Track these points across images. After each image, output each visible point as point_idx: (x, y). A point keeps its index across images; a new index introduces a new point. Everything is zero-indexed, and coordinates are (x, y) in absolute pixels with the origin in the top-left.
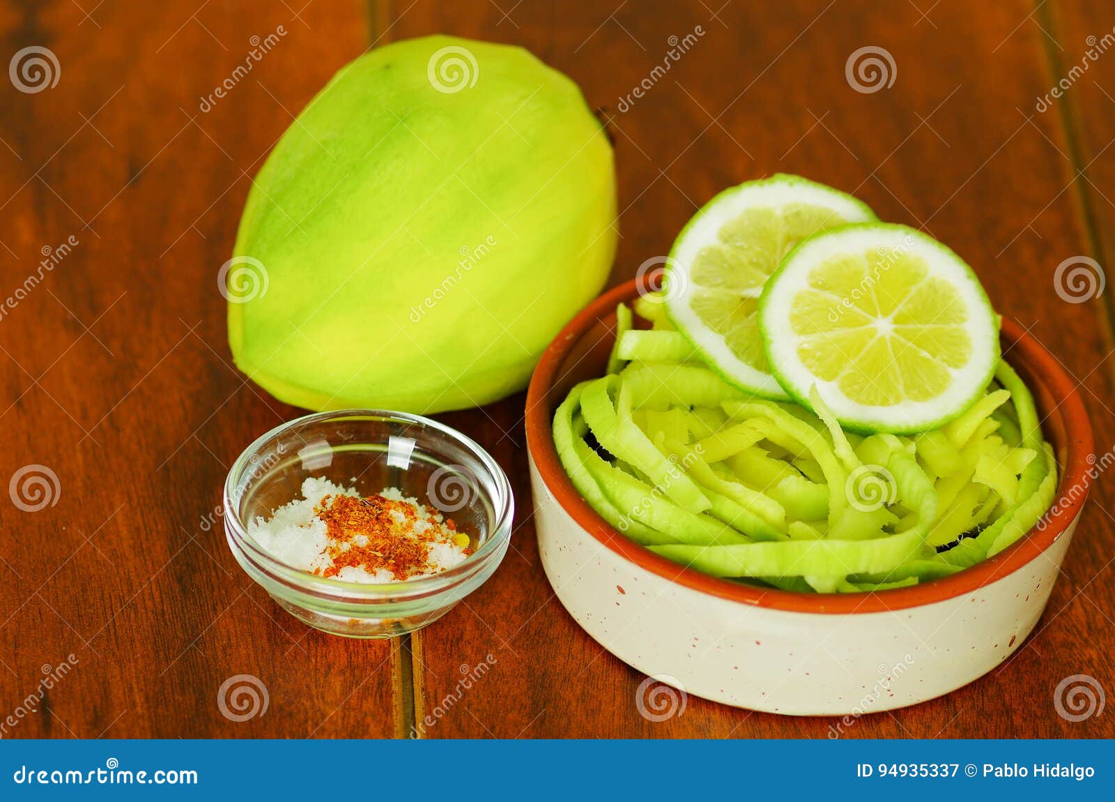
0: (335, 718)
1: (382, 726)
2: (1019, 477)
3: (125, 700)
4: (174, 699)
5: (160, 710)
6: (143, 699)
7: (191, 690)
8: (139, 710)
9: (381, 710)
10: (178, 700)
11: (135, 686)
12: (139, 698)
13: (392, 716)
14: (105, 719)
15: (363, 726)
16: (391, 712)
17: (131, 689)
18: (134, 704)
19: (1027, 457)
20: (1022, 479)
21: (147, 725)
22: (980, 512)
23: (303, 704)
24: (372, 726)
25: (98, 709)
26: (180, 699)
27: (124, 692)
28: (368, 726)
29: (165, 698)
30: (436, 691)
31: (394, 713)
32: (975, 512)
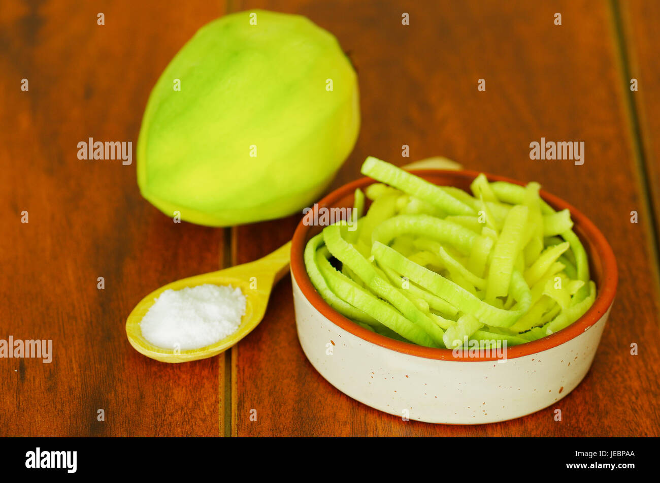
0: (186, 379)
1: (212, 384)
2: (572, 296)
3: (68, 367)
4: (95, 366)
5: (87, 372)
6: (78, 367)
7: (105, 362)
8: (75, 372)
9: (212, 376)
10: (97, 368)
11: (73, 359)
12: (75, 366)
13: (218, 379)
14: (56, 376)
15: (202, 383)
16: (218, 377)
17: (71, 361)
18: (72, 369)
19: (578, 284)
20: (574, 298)
21: (79, 379)
22: (547, 315)
23: (168, 371)
24: (206, 384)
25: (52, 371)
26: (99, 367)
27: (67, 363)
28: (204, 384)
29: (90, 366)
30: (244, 367)
31: (219, 377)
32: (544, 315)
